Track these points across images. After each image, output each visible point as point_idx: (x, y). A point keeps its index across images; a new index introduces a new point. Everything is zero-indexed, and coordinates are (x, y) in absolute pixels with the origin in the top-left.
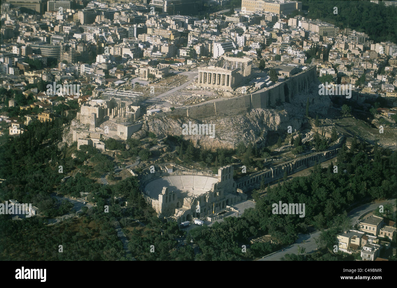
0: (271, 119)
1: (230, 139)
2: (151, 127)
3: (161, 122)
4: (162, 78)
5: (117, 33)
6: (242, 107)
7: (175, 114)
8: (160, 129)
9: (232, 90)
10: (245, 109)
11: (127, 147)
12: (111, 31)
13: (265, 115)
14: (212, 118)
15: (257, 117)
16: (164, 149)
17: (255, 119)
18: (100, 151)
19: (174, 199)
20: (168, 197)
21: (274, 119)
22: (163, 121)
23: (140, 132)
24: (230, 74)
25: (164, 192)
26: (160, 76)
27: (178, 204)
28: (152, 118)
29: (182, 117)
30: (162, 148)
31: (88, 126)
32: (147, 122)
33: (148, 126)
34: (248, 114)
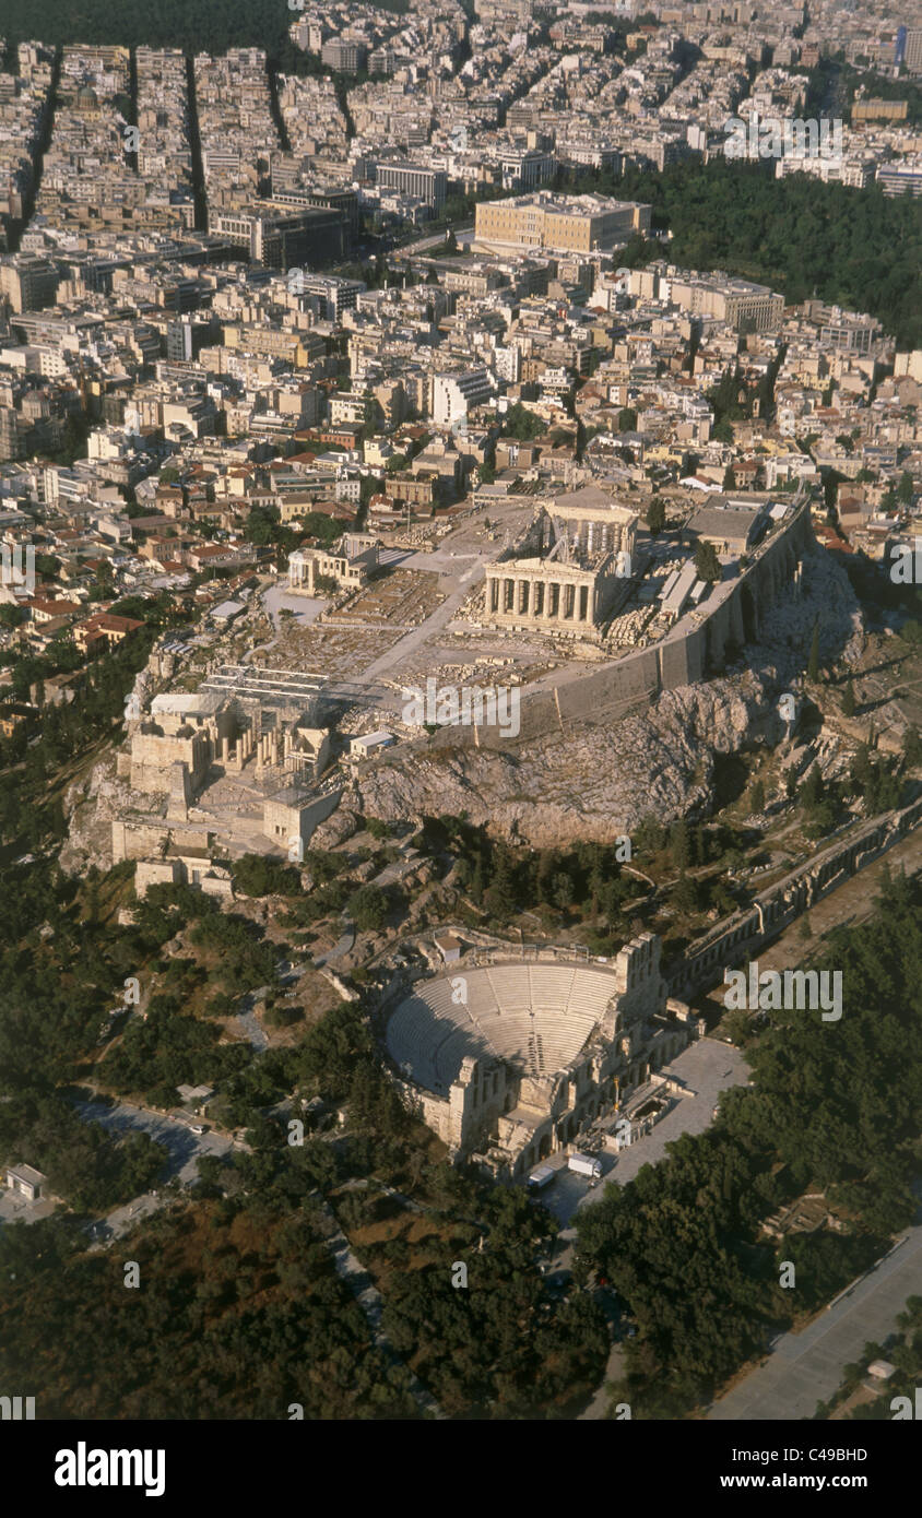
0: (720, 717)
1: (616, 807)
2: (370, 800)
3: (400, 777)
4: (360, 587)
5: (134, 346)
6: (635, 690)
7: (441, 744)
8: (399, 800)
9: (596, 635)
10: (645, 695)
11: (306, 884)
12: (115, 337)
13: (703, 706)
14: (549, 740)
15: (679, 717)
16: (422, 876)
17: (675, 724)
18: (213, 902)
19: (495, 1092)
20: (481, 1089)
21: (728, 715)
22: (407, 775)
23: (336, 820)
24: (591, 584)
25: (466, 1075)
26: (355, 582)
27: (507, 1100)
28: (369, 766)
29: (461, 750)
30: (413, 873)
31: (162, 800)
32: (356, 783)
33: (360, 795)
34: (652, 710)
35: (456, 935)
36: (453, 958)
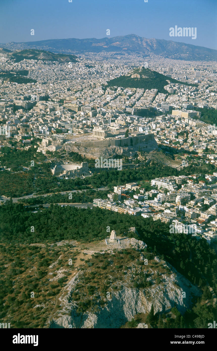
0: (119, 150)
1: (98, 155)
2: (65, 148)
3: (70, 147)
6: (106, 144)
7: (76, 144)
8: (69, 149)
9: (104, 138)
10: (107, 145)
11: (53, 154)
13: (116, 149)
14: (92, 147)
16: (68, 156)
17: (111, 150)
18: (44, 154)
19: (60, 170)
20: (57, 169)
21: (120, 150)
22: (71, 147)
23: (61, 149)
24: (104, 132)
25: (55, 167)
26: (83, 133)
27: (62, 172)
28: (67, 145)
29: (79, 146)
30: (67, 155)
31: (44, 147)
32: (64, 146)
33: (64, 147)
34: (108, 147)
35: (68, 161)
36: (67, 163)
